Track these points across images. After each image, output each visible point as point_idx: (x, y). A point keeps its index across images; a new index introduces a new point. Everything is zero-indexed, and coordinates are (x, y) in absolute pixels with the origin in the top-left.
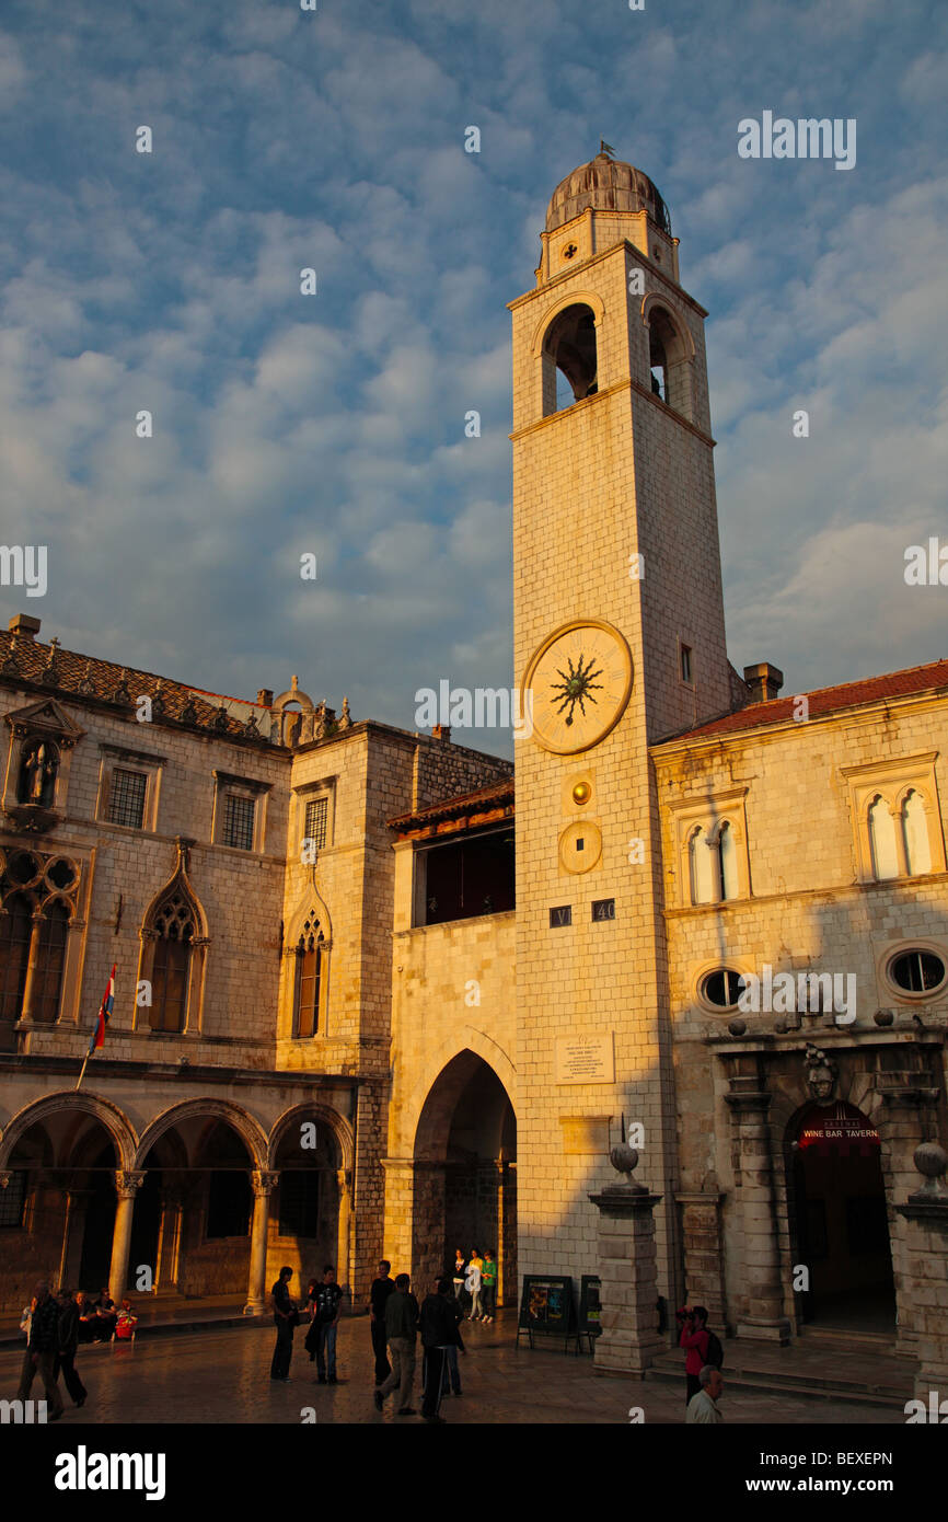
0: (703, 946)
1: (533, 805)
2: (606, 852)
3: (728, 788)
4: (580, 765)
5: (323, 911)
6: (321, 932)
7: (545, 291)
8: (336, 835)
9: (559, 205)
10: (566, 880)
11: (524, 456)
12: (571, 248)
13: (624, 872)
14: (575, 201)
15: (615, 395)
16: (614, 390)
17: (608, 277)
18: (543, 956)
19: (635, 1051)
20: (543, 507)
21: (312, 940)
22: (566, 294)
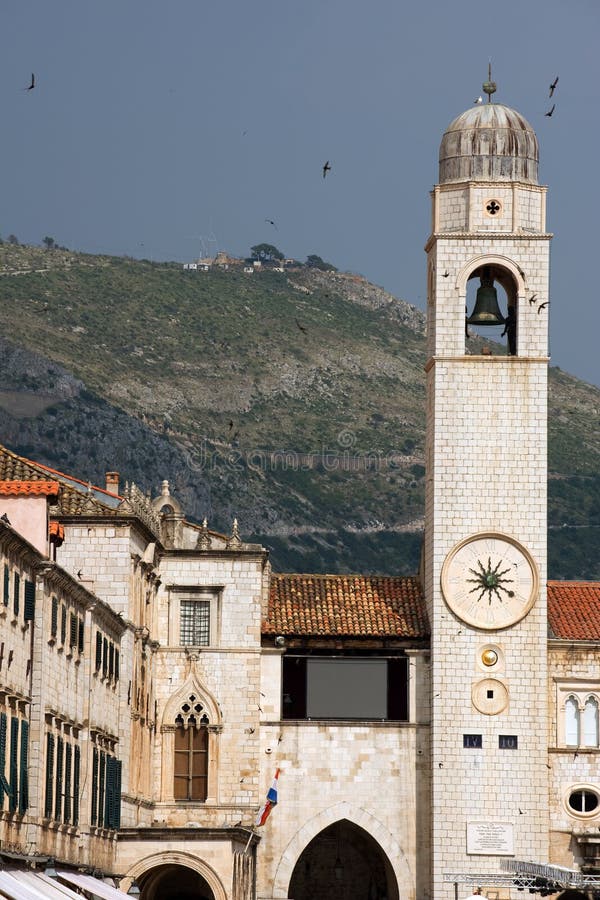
0: (573, 773)
1: (449, 658)
2: (512, 704)
3: (598, 677)
4: (492, 639)
5: (208, 699)
6: (205, 716)
7: (472, 238)
8: (223, 637)
9: (482, 154)
10: (478, 717)
11: (446, 378)
12: (493, 204)
13: (527, 719)
14: (500, 161)
15: (534, 366)
16: (534, 361)
17: (533, 258)
18: (457, 766)
19: (530, 836)
20: (464, 429)
21: (192, 719)
22: (492, 251)
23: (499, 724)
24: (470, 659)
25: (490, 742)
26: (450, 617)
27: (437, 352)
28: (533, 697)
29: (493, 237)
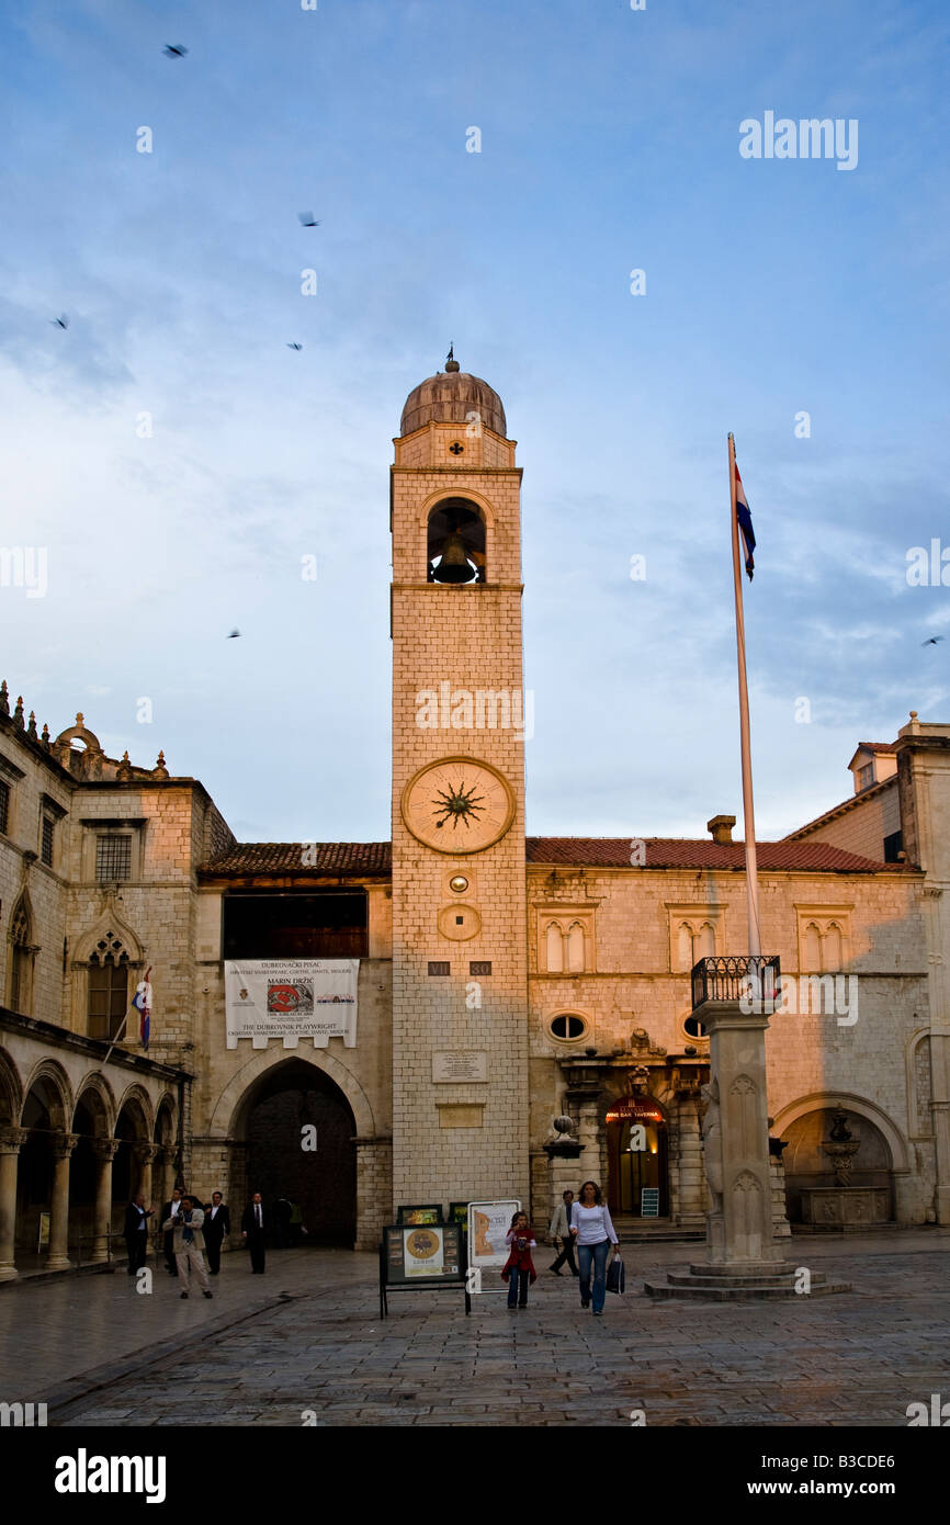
0: (555, 999)
1: (410, 885)
2: (485, 929)
3: (583, 901)
4: (461, 863)
5: (128, 935)
6: (124, 953)
7: (433, 471)
8: (146, 872)
10: (445, 944)
11: (406, 605)
12: (457, 445)
13: (502, 944)
16: (505, 588)
18: (420, 994)
19: (507, 1063)
20: (427, 655)
21: (110, 957)
22: (455, 484)
23: (471, 951)
24: (437, 885)
25: (460, 969)
26: (413, 843)
28: (509, 922)
29: (457, 471)
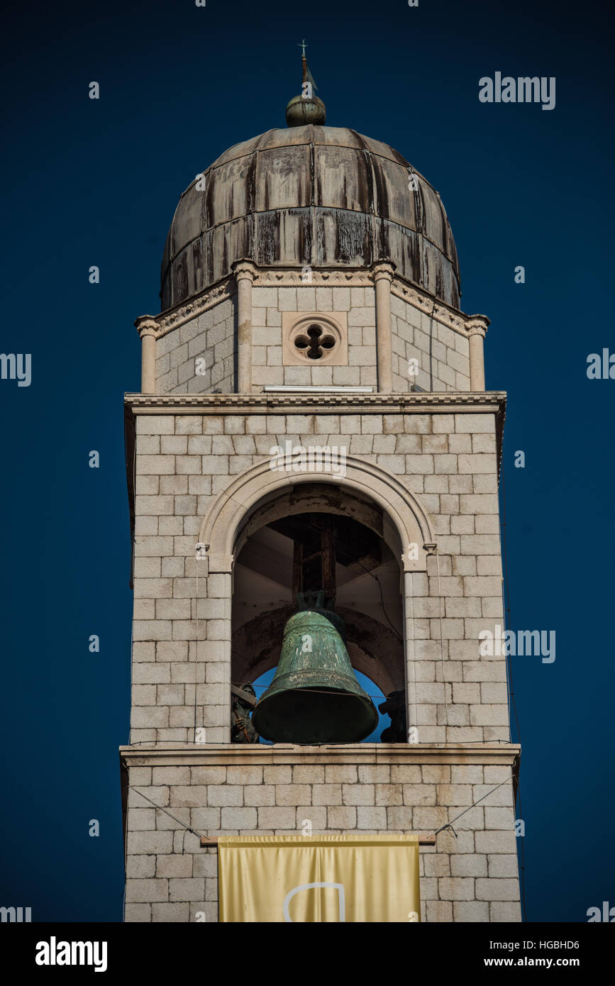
7: (248, 408)
9: (276, 203)
11: (166, 818)
12: (315, 331)
14: (330, 224)
15: (466, 773)
16: (462, 753)
17: (446, 462)
27: (135, 736)
29: (315, 406)
